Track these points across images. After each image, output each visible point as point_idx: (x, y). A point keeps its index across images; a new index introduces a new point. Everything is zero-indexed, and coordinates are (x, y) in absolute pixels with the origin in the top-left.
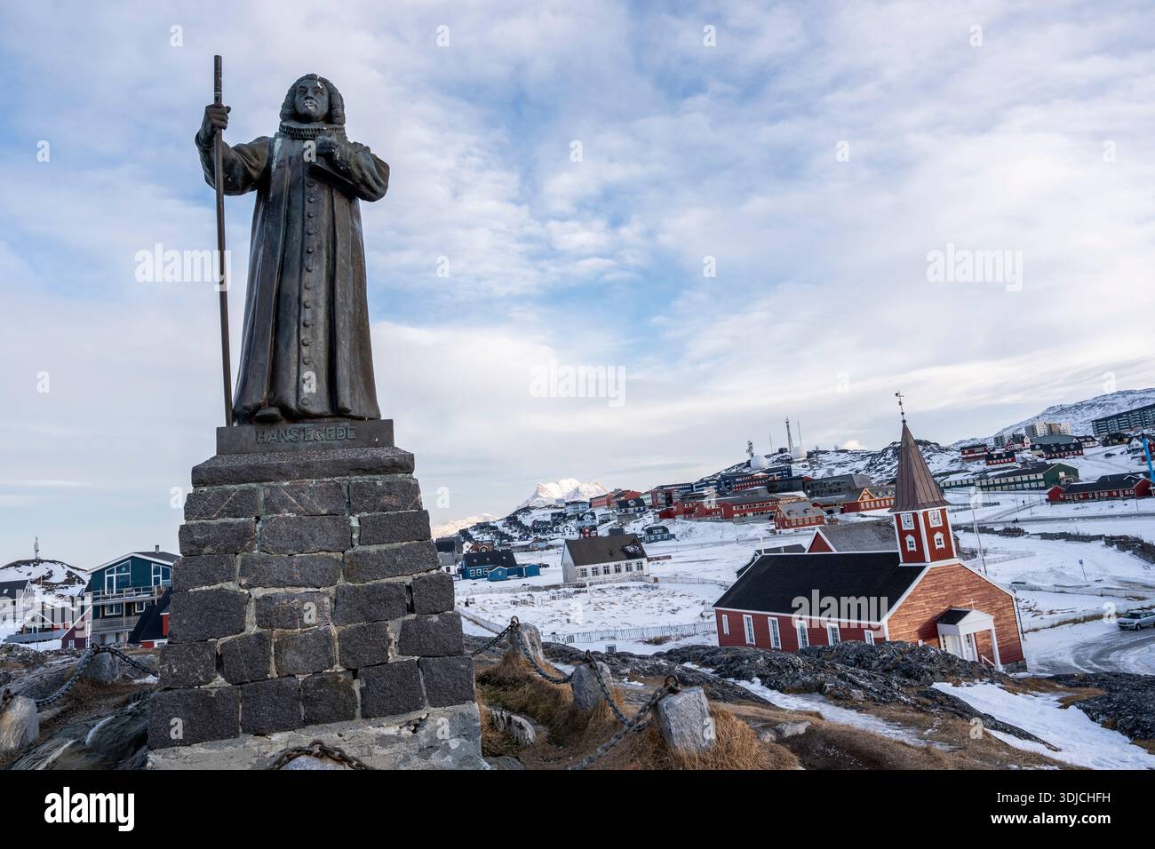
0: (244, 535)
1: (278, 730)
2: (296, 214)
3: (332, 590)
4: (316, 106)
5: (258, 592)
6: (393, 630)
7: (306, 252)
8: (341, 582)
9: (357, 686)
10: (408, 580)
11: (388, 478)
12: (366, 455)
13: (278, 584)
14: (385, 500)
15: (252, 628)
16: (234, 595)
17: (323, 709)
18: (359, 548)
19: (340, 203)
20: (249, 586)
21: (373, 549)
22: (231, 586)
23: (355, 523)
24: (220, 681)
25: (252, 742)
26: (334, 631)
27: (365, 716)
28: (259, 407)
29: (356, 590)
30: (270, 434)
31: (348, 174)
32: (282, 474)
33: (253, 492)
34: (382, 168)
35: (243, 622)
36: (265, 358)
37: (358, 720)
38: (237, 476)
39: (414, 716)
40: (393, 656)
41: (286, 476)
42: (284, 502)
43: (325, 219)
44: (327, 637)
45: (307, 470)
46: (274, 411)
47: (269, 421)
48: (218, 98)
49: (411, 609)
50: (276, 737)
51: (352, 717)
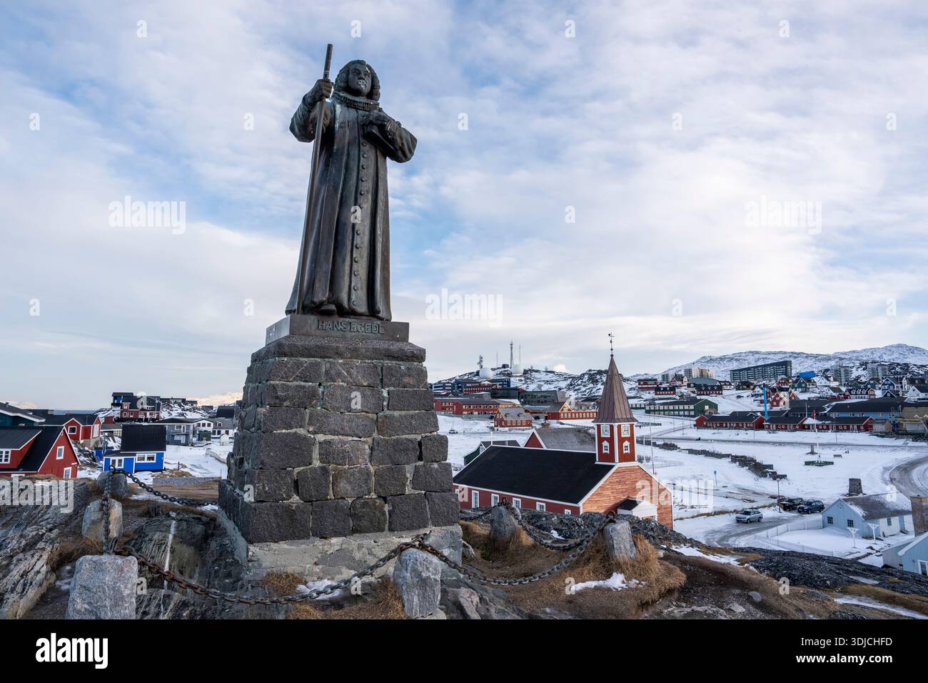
0: (313, 394)
1: (335, 536)
2: (354, 165)
3: (370, 440)
4: (365, 86)
5: (321, 437)
6: (409, 471)
7: (358, 193)
8: (375, 435)
9: (387, 508)
10: (419, 438)
11: (408, 364)
12: (395, 347)
13: (334, 433)
14: (406, 380)
15: (317, 463)
16: (305, 438)
17: (365, 523)
18: (388, 412)
19: (380, 159)
20: (315, 433)
21: (396, 413)
22: (302, 431)
23: (385, 394)
24: (296, 498)
25: (319, 543)
26: (372, 470)
27: (391, 530)
28: (322, 303)
29: (387, 441)
30: (328, 323)
31: (393, 141)
32: (339, 354)
33: (318, 364)
34: (414, 140)
35: (311, 458)
36: (326, 267)
37: (386, 532)
38: (308, 353)
39: (422, 532)
40: (408, 490)
41: (340, 355)
42: (339, 374)
43: (371, 171)
44: (368, 474)
45: (355, 353)
46: (333, 307)
47: (329, 313)
48: (326, 75)
49: (420, 458)
50: (334, 540)
51: (383, 530)
